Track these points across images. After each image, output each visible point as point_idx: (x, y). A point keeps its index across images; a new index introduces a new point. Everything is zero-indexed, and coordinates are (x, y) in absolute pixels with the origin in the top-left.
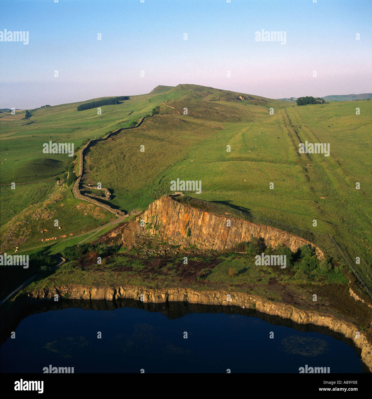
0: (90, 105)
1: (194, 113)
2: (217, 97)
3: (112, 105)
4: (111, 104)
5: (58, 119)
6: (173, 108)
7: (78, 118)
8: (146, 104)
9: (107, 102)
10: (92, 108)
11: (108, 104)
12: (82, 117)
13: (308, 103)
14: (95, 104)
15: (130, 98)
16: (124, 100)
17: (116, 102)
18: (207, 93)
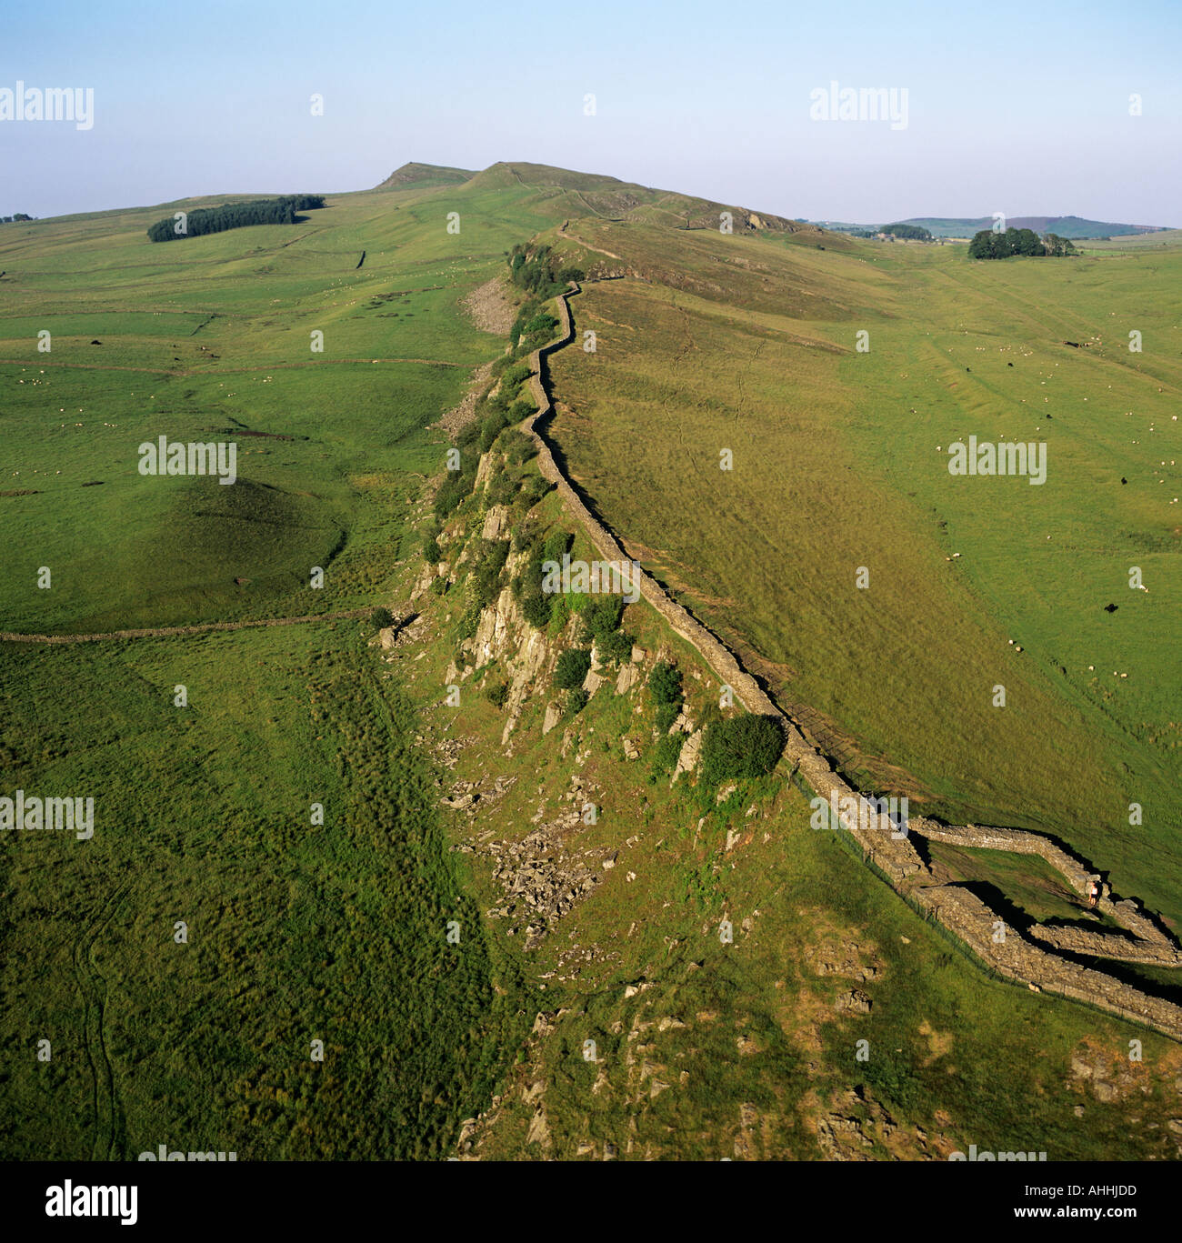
0: (198, 223)
1: (692, 280)
2: (678, 214)
3: (274, 227)
4: (272, 221)
5: (90, 268)
6: (613, 256)
7: (167, 268)
8: (404, 229)
9: (256, 213)
10: (204, 234)
11: (261, 223)
12: (181, 266)
13: (1018, 251)
14: (213, 220)
15: (326, 202)
16: (308, 209)
17: (288, 216)
18: (625, 199)
